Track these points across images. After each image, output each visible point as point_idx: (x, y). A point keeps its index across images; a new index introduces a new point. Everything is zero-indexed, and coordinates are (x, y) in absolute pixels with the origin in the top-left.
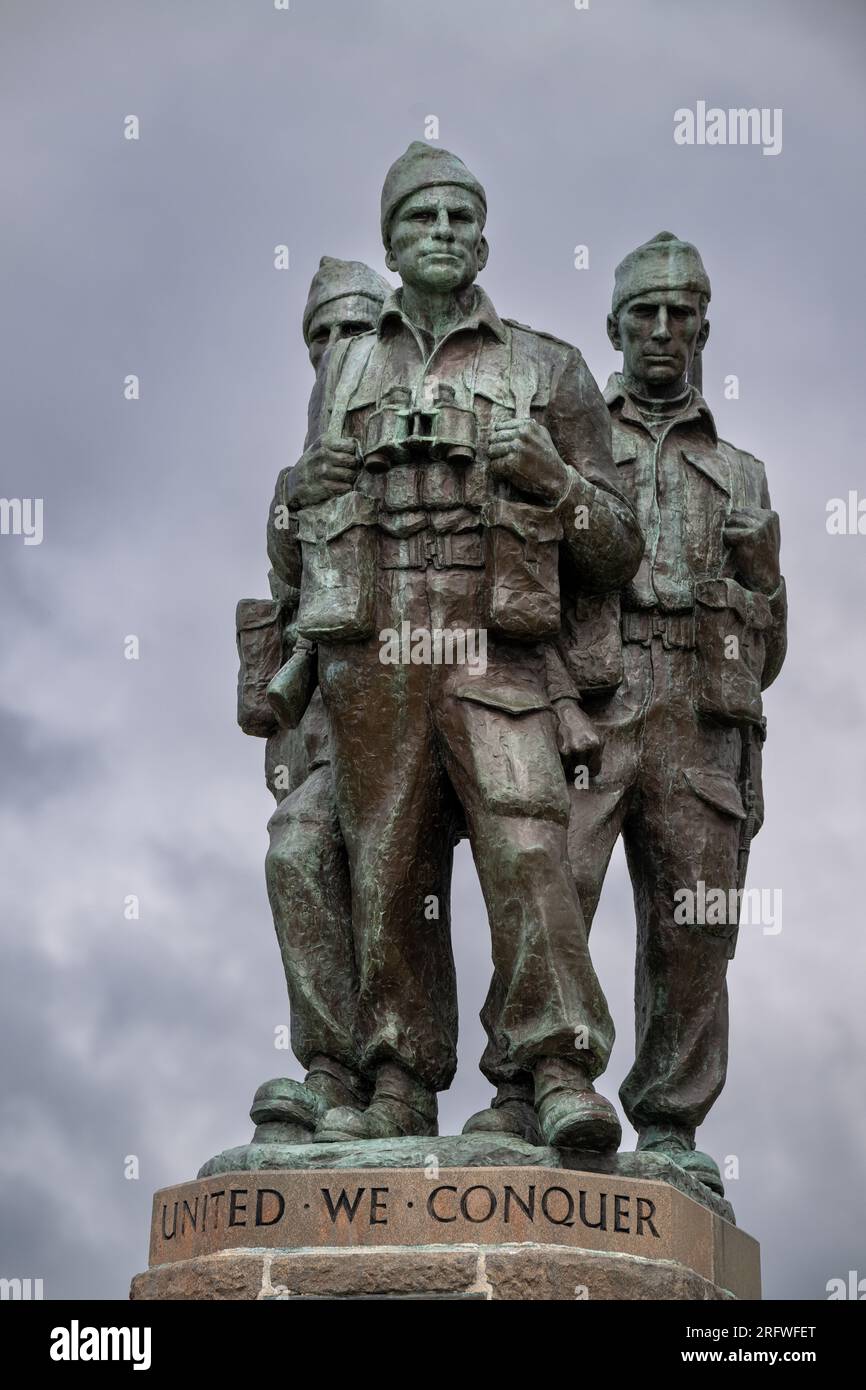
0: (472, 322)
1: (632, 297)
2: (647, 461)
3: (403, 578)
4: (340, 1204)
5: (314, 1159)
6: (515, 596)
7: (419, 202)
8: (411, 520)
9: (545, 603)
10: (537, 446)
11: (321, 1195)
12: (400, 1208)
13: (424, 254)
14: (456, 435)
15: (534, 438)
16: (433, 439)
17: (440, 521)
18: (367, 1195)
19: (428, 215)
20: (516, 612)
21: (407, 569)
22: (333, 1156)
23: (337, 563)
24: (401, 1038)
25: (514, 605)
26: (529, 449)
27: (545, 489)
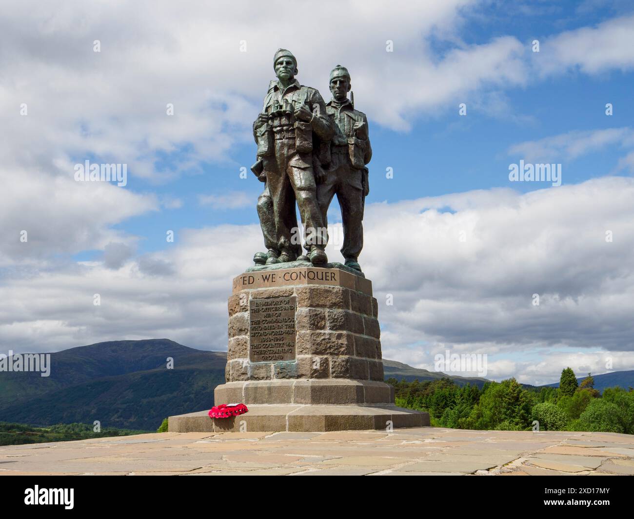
0: (292, 85)
1: (332, 79)
2: (338, 114)
3: (278, 141)
4: (265, 278)
5: (262, 269)
6: (301, 143)
7: (279, 61)
8: (278, 128)
9: (309, 144)
10: (305, 109)
11: (262, 277)
12: (278, 278)
13: (281, 72)
14: (286, 108)
15: (304, 108)
16: (282, 110)
17: (285, 128)
18: (271, 276)
19: (281, 63)
20: (302, 146)
21: (279, 139)
22: (266, 268)
23: (263, 140)
24: (285, 242)
25: (301, 144)
26: (303, 110)
27: (307, 119)
